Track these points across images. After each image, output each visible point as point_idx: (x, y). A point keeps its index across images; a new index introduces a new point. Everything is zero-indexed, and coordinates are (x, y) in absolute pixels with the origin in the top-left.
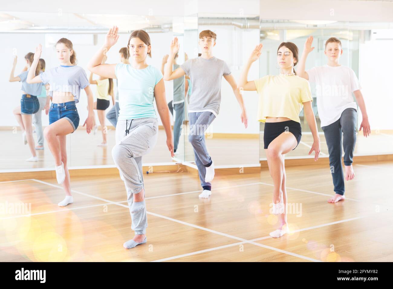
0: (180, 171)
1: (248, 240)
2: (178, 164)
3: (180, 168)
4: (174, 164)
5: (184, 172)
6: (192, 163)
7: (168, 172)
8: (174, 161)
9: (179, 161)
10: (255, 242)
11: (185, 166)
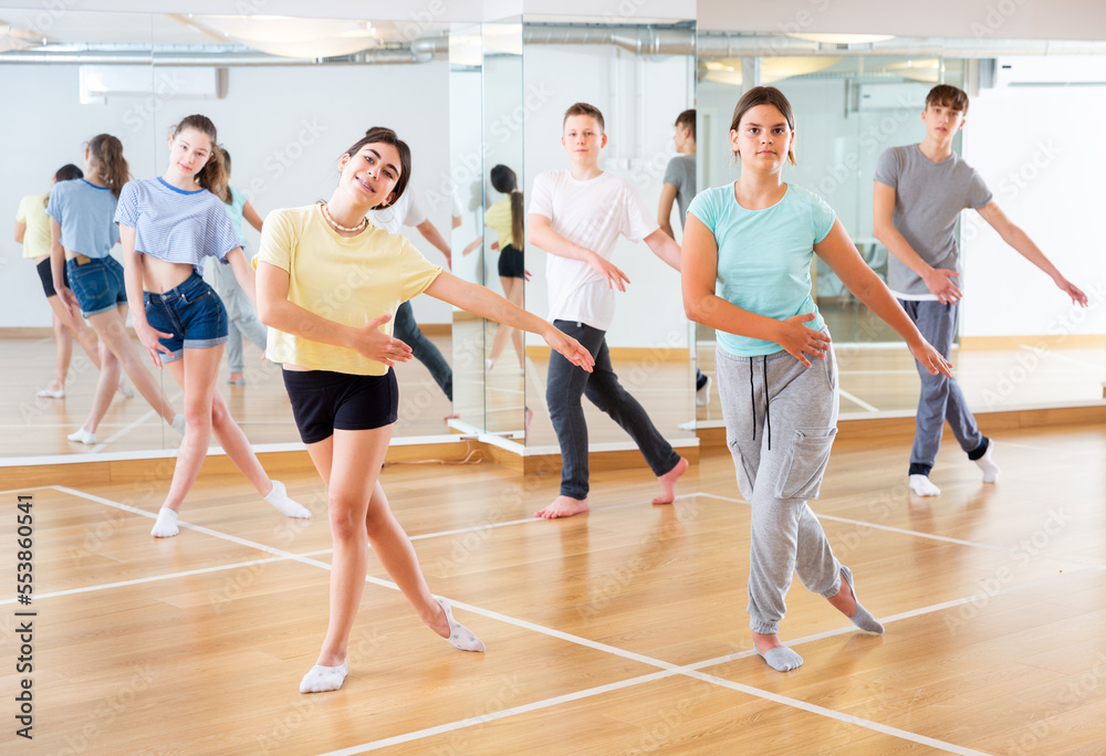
0: (474, 459)
1: (681, 664)
2: (466, 438)
3: (473, 452)
4: (455, 438)
5: (484, 461)
6: (507, 437)
7: (440, 463)
8: (453, 431)
9: (470, 431)
10: (700, 670)
11: (486, 445)
